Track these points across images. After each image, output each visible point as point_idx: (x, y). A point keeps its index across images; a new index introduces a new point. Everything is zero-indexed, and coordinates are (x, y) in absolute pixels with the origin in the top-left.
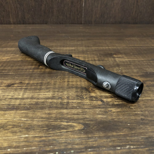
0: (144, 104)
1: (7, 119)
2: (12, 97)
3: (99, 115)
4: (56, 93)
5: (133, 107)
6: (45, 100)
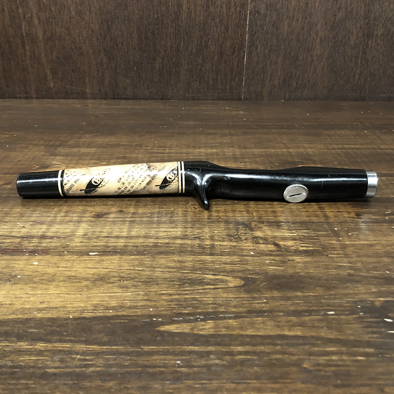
0: (355, 252)
1: (108, 268)
2: (109, 234)
3: (271, 266)
4: (189, 229)
5: (334, 256)
6: (172, 241)
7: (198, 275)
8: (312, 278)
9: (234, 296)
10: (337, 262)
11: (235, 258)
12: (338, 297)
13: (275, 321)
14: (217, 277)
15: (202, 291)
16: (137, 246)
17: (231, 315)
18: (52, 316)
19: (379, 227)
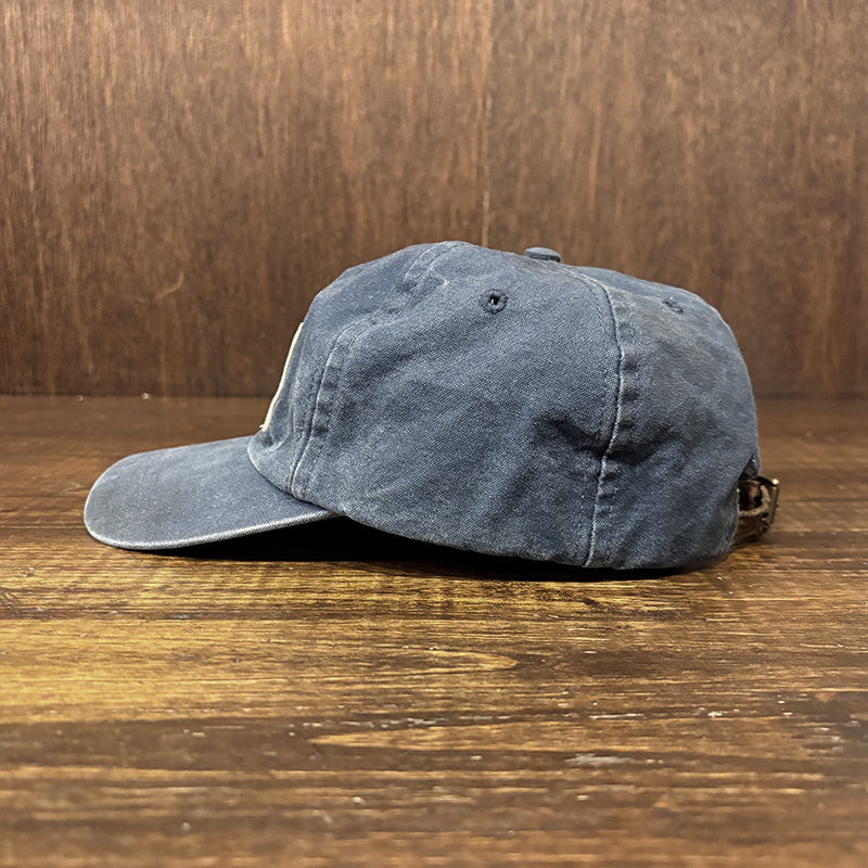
3: (580, 636)
7: (414, 651)
8: (670, 656)
9: (494, 685)
10: (725, 630)
11: (500, 624)
12: (733, 685)
13: (588, 728)
14: (456, 654)
15: (422, 677)
16: (278, 605)
17: (485, 718)
18: (67, 719)
19: (815, 576)
